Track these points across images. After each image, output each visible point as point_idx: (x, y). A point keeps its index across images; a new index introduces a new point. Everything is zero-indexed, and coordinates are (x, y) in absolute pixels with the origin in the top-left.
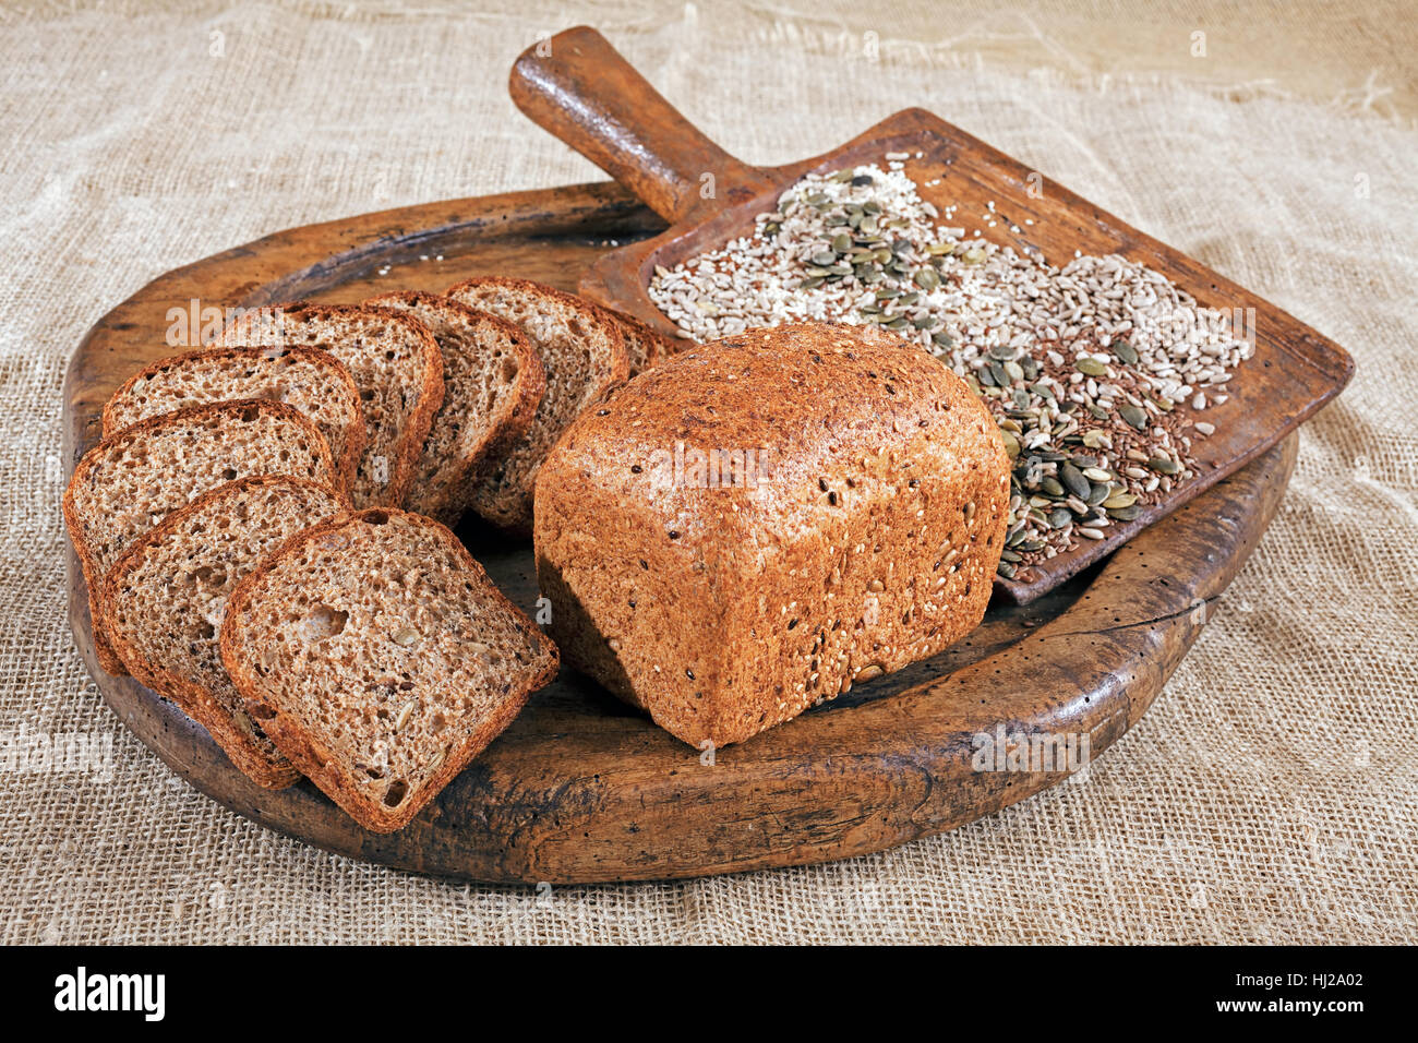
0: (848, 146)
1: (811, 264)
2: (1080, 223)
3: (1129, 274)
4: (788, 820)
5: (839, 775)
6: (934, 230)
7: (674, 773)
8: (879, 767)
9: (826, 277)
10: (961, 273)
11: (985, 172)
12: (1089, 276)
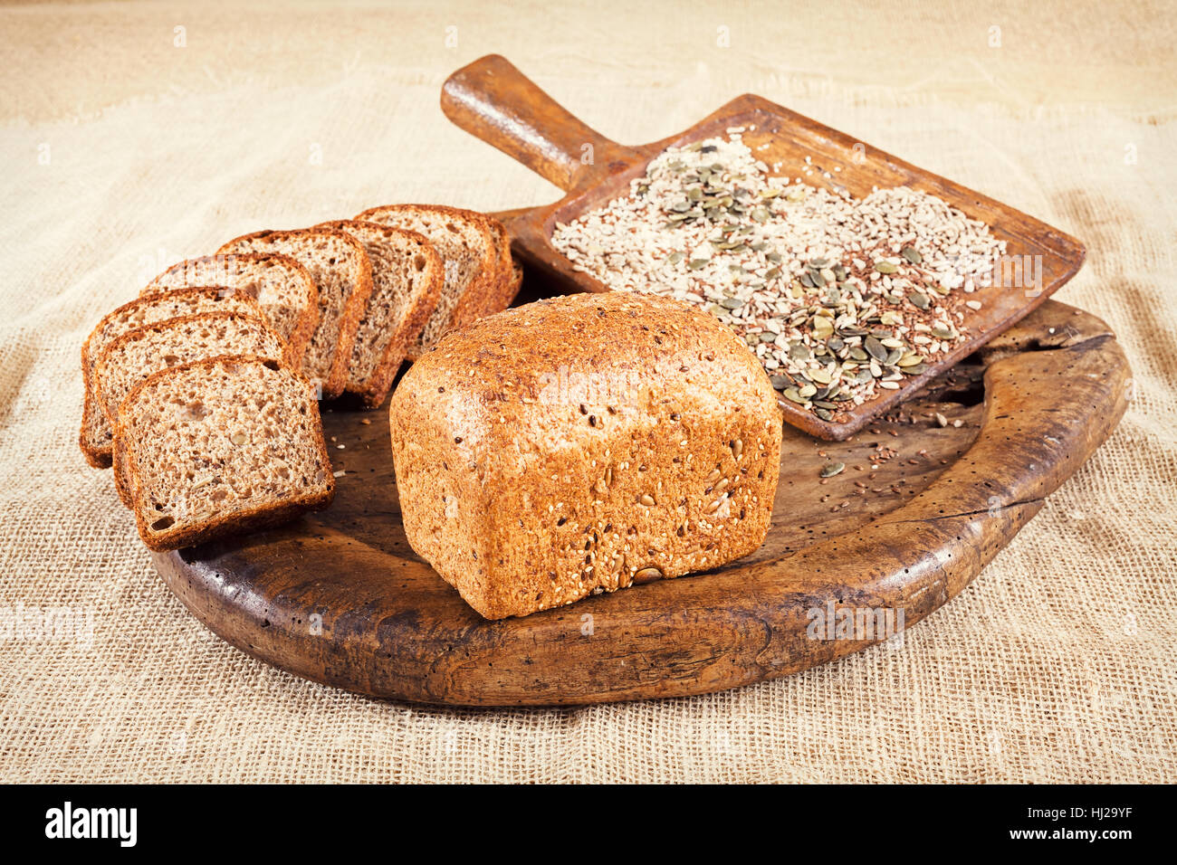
0: (698, 126)
1: (673, 211)
2: (875, 166)
3: (912, 199)
4: (653, 658)
5: (693, 623)
6: (766, 181)
7: (561, 619)
8: (727, 617)
9: (684, 220)
10: (786, 209)
11: (803, 136)
12: (883, 203)
